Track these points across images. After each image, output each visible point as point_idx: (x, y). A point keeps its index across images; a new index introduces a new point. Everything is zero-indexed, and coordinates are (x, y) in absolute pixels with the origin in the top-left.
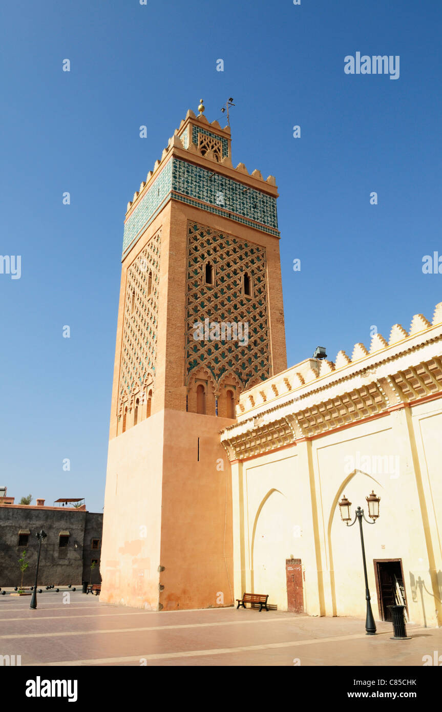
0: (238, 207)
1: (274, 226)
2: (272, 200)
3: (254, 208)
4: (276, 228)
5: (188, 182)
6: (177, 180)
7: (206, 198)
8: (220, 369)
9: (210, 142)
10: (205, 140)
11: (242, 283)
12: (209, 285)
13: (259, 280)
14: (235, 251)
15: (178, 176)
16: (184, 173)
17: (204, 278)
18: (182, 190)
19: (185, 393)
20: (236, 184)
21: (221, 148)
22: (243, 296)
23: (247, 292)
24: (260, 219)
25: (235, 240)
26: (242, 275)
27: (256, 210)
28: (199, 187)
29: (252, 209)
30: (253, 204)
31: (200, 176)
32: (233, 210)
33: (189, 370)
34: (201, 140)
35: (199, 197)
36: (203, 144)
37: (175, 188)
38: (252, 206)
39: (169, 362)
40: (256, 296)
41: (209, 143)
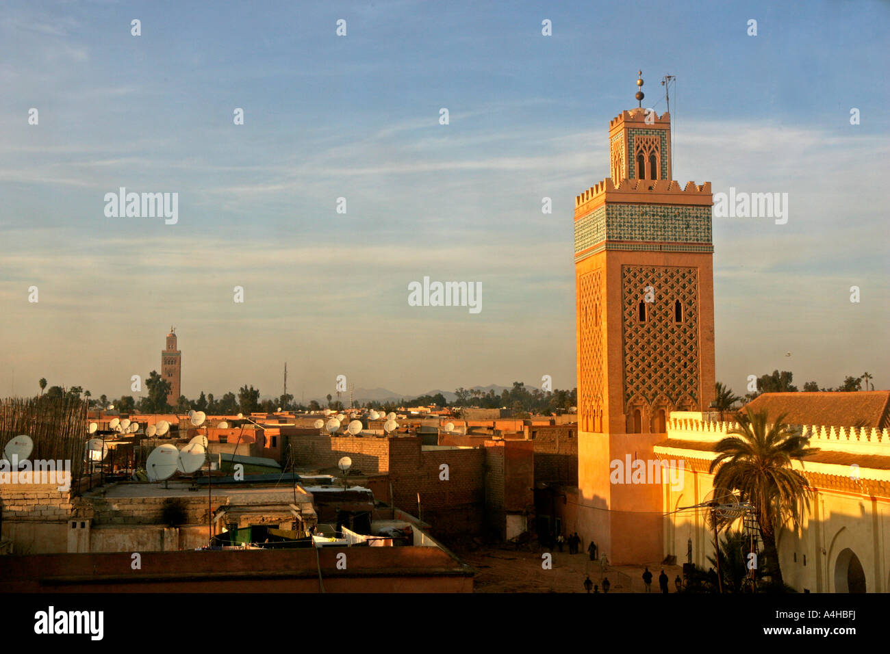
0: (670, 233)
1: (708, 240)
2: (707, 211)
3: (686, 228)
4: (710, 242)
5: (620, 226)
6: (611, 227)
7: (638, 236)
8: (653, 395)
9: (647, 143)
10: (641, 142)
11: (673, 314)
12: (643, 323)
13: (690, 303)
14: (666, 281)
15: (611, 223)
16: (616, 218)
17: (638, 318)
18: (616, 236)
19: (624, 421)
20: (668, 209)
21: (659, 146)
22: (674, 322)
23: (678, 318)
24: (693, 238)
25: (666, 270)
26: (673, 304)
27: (688, 230)
28: (631, 226)
29: (685, 230)
30: (685, 224)
31: (632, 215)
32: (665, 239)
33: (627, 400)
34: (637, 144)
35: (632, 238)
36: (639, 149)
37: (609, 237)
38: (684, 226)
39: (611, 398)
40: (686, 321)
41: (646, 145)
